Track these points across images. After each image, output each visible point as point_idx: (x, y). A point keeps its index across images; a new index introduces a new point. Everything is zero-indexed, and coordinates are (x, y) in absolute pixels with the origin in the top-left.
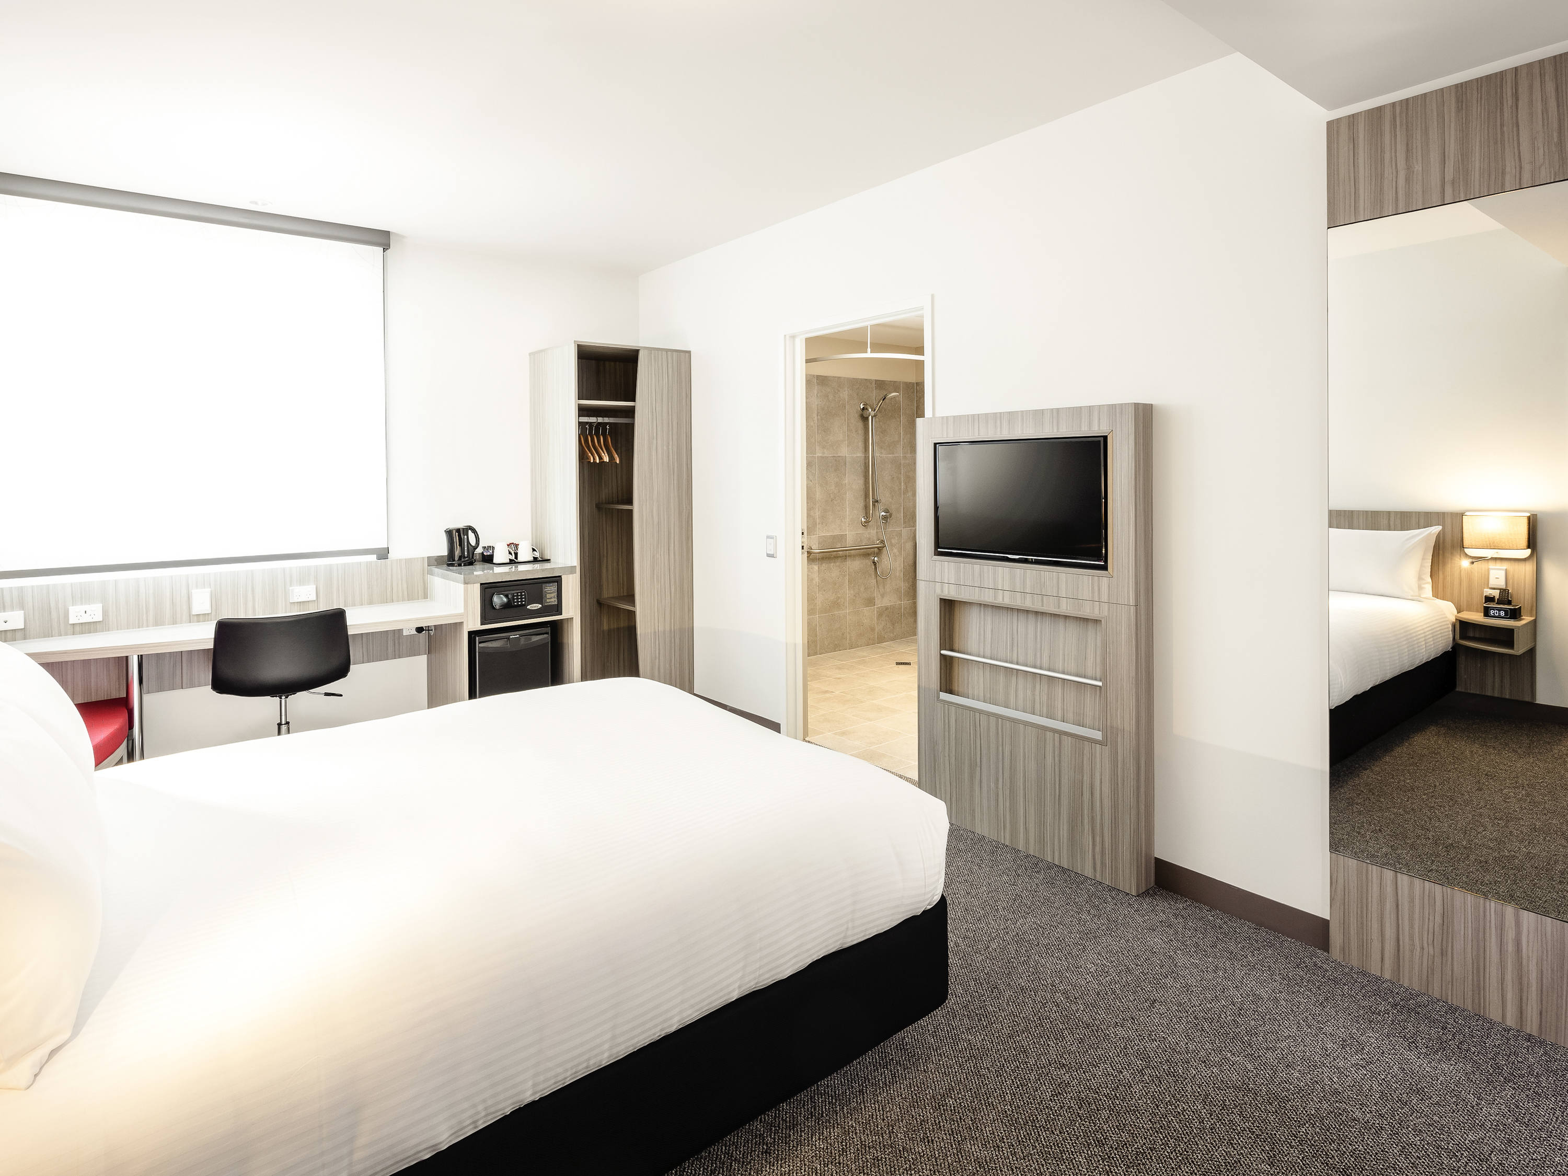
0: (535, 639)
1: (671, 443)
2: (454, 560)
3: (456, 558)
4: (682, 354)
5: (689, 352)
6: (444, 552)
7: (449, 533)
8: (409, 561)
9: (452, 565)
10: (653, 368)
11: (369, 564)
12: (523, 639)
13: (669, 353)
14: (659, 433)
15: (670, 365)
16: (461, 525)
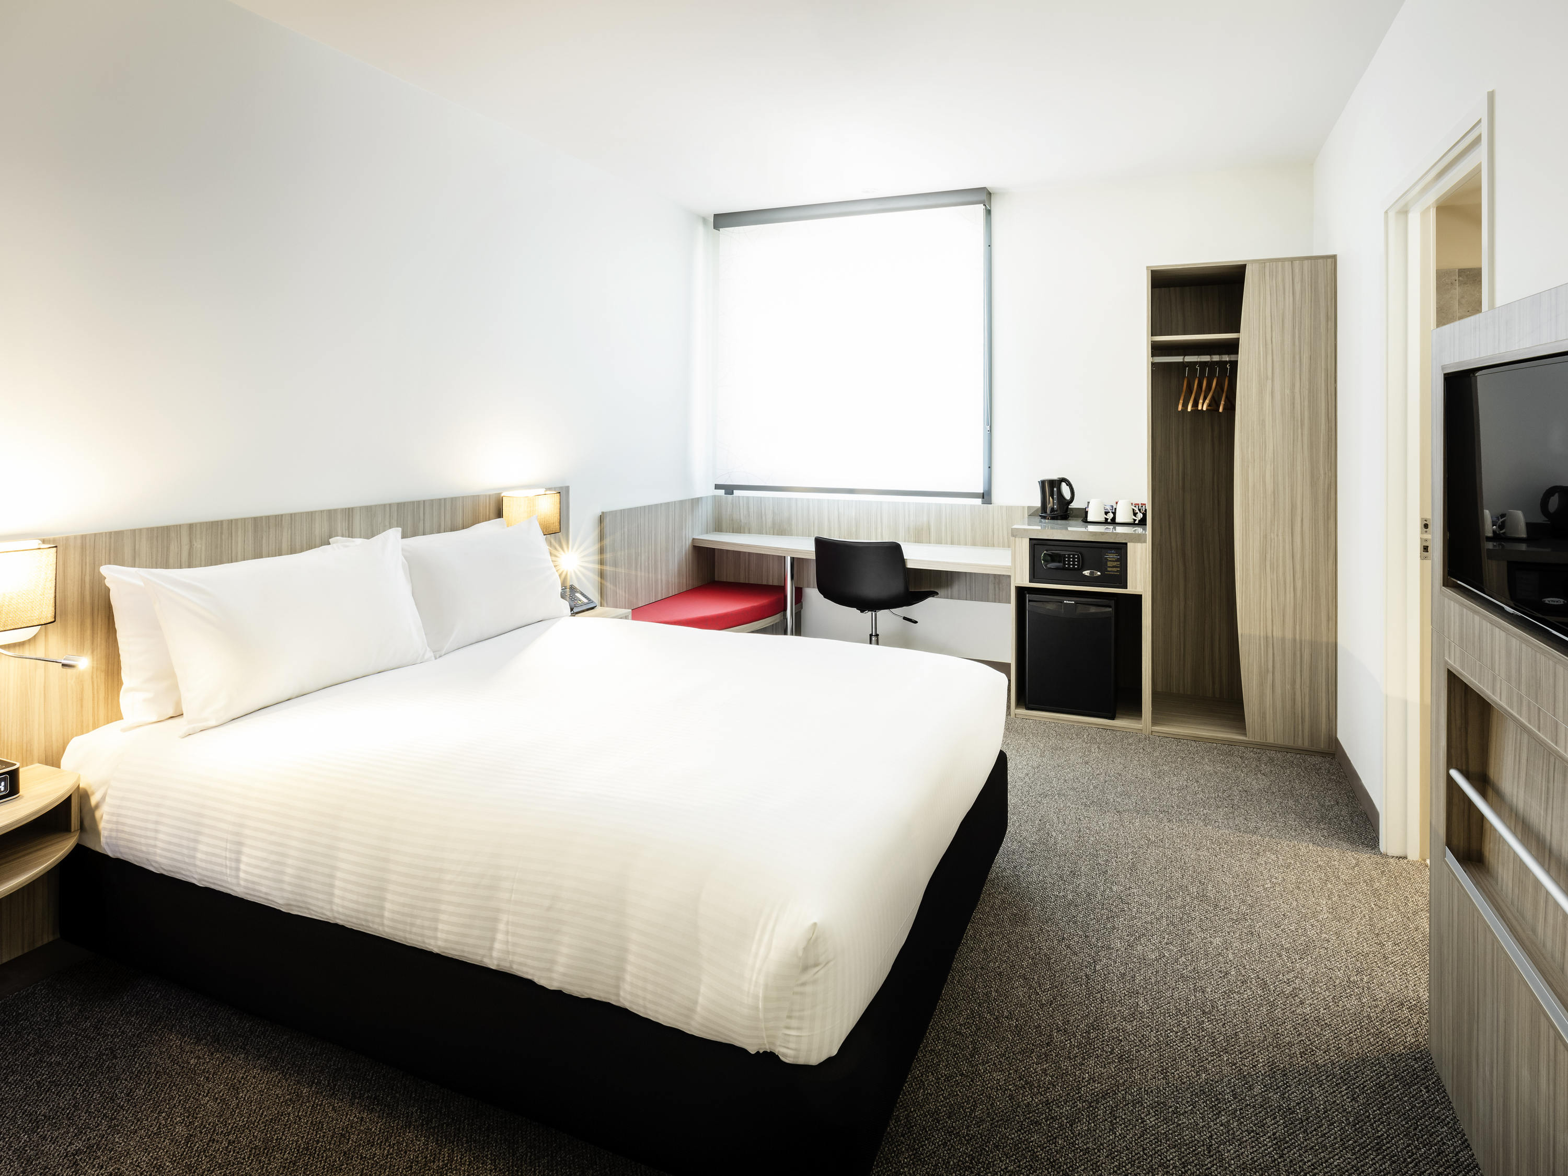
0: (1093, 610)
1: (1297, 385)
2: (1046, 512)
3: (1048, 511)
4: (1321, 261)
5: (1334, 257)
6: (1038, 504)
7: (1043, 483)
8: (1009, 509)
9: (1044, 518)
10: (1268, 288)
11: (973, 507)
12: (1080, 607)
13: (1297, 263)
14: (1277, 371)
15: (1297, 279)
16: (1055, 477)
